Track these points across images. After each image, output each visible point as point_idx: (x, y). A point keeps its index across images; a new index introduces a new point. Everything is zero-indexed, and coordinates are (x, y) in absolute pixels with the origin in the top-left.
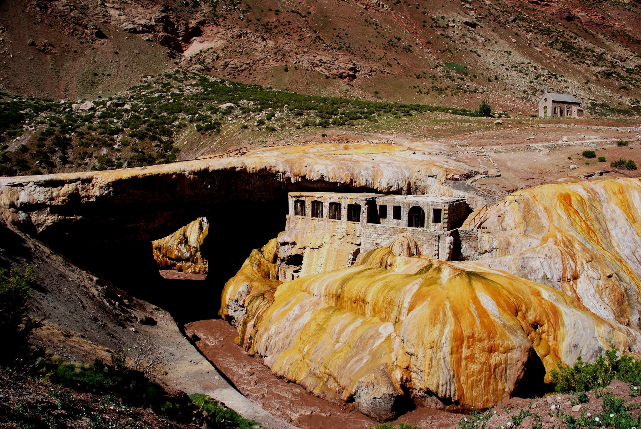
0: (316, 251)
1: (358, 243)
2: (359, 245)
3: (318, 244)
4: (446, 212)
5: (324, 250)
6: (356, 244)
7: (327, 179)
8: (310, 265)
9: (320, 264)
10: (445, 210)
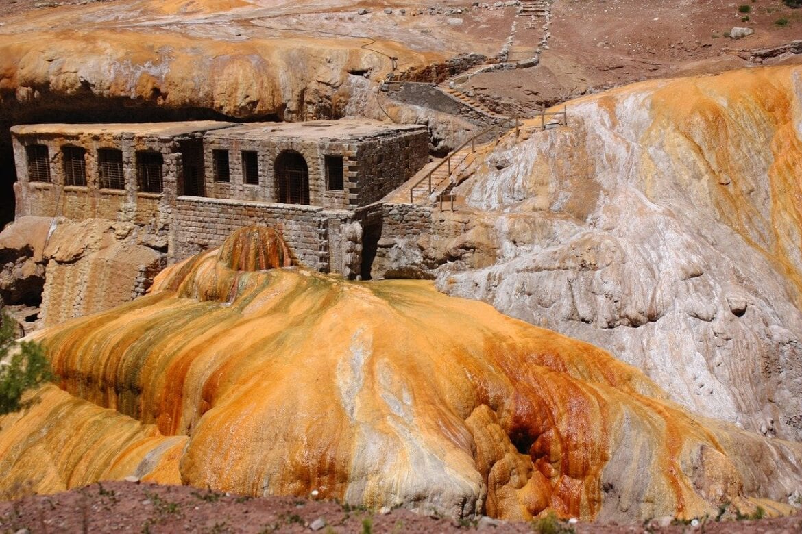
0: (70, 267)
1: (161, 244)
2: (164, 249)
3: (74, 249)
4: (353, 163)
5: (85, 265)
6: (155, 248)
7: (96, 91)
8: (56, 302)
9: (78, 299)
10: (351, 158)
